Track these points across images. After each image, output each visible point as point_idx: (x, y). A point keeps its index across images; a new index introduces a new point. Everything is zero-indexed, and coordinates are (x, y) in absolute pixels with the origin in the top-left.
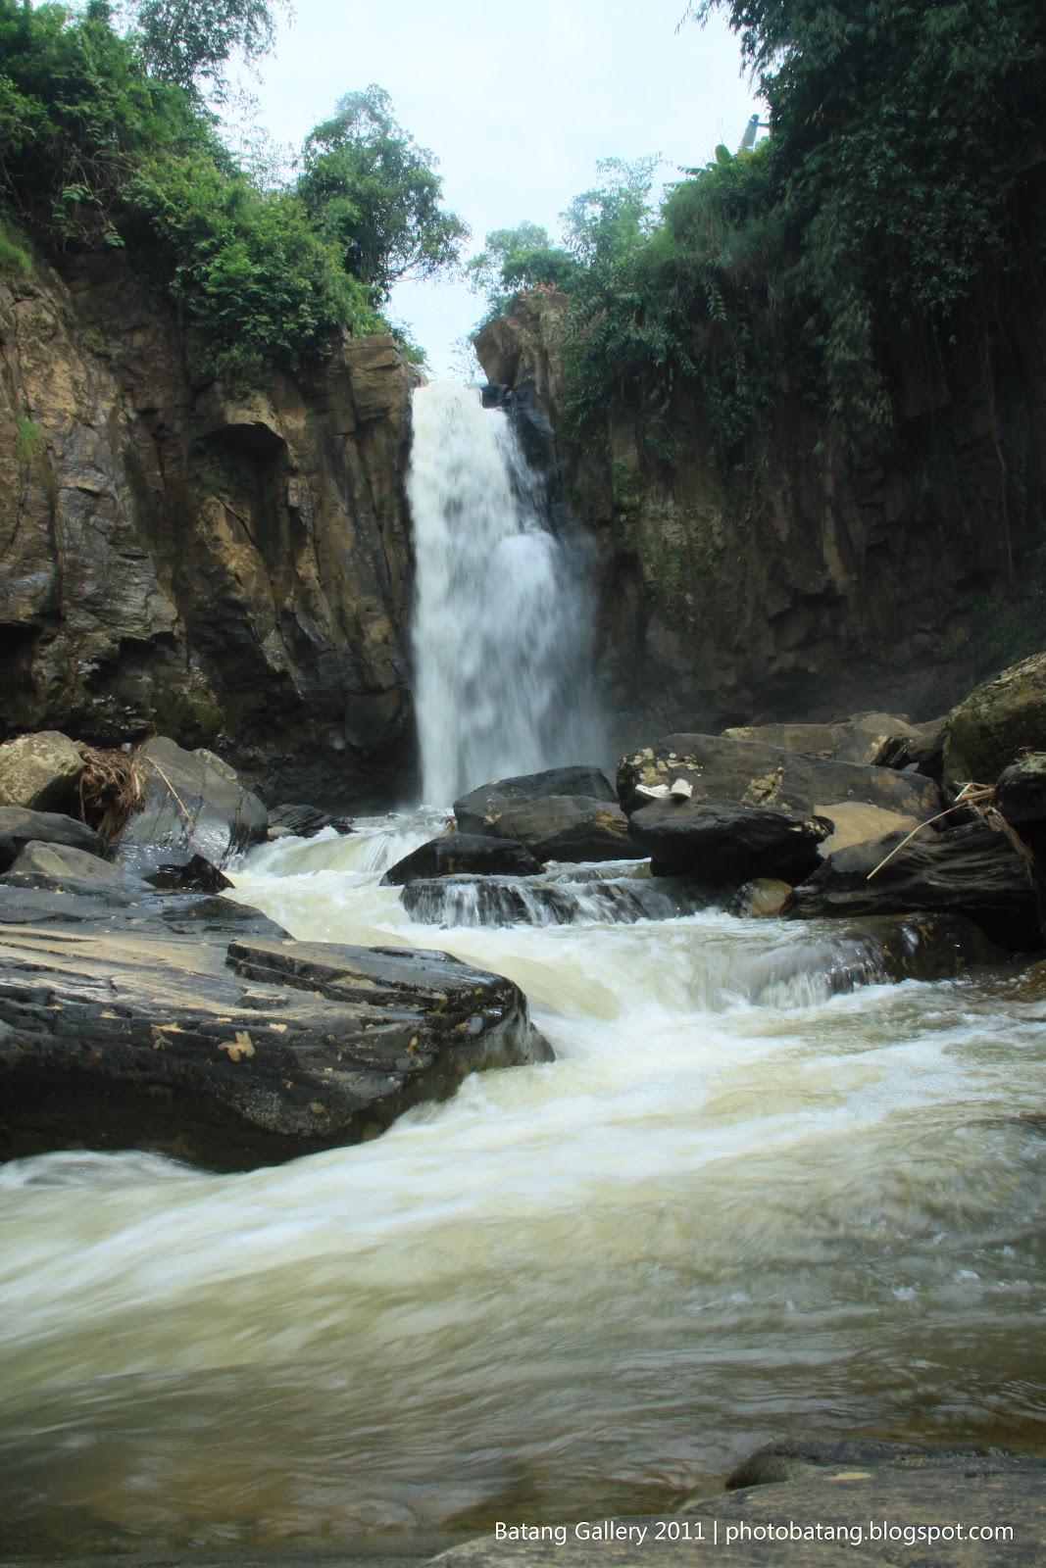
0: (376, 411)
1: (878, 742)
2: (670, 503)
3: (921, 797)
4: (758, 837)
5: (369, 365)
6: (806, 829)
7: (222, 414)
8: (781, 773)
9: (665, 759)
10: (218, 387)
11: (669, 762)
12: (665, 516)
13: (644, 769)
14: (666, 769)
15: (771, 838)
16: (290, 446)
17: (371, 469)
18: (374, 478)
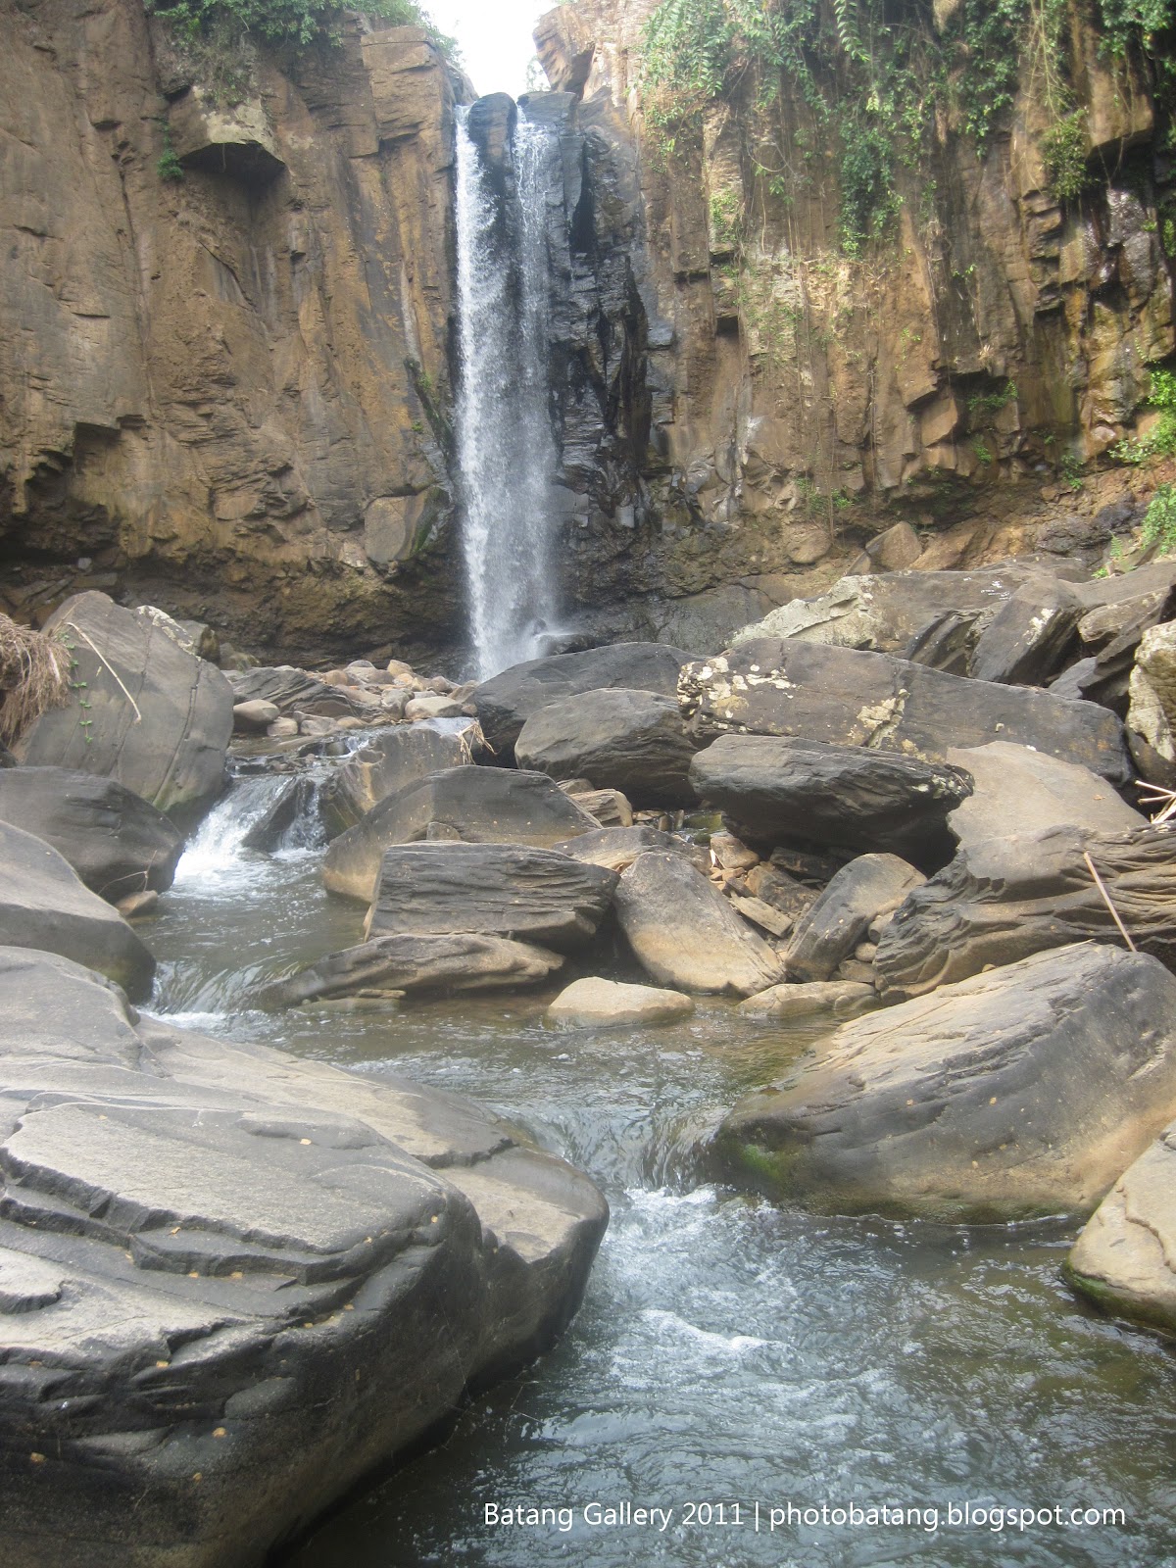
0: (405, 127)
1: (1041, 617)
2: (784, 252)
3: (1097, 739)
4: (867, 797)
5: (396, 66)
6: (934, 787)
7: (203, 129)
8: (904, 696)
9: (745, 673)
10: (197, 91)
11: (750, 677)
12: (776, 269)
13: (716, 686)
14: (745, 687)
15: (884, 800)
16: (292, 173)
17: (398, 203)
18: (401, 214)
